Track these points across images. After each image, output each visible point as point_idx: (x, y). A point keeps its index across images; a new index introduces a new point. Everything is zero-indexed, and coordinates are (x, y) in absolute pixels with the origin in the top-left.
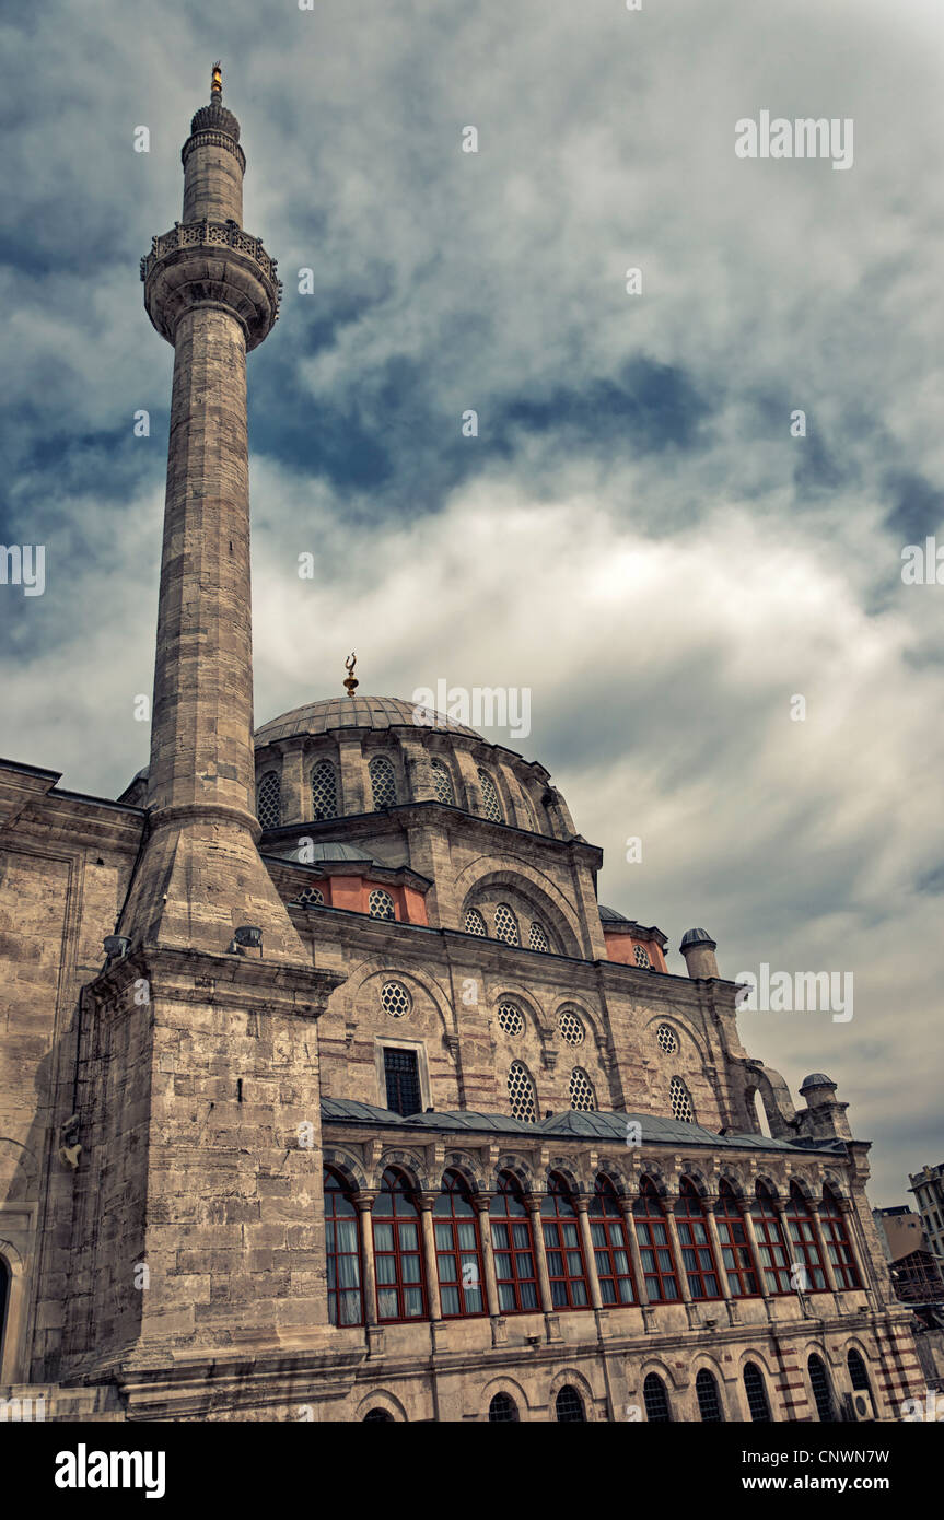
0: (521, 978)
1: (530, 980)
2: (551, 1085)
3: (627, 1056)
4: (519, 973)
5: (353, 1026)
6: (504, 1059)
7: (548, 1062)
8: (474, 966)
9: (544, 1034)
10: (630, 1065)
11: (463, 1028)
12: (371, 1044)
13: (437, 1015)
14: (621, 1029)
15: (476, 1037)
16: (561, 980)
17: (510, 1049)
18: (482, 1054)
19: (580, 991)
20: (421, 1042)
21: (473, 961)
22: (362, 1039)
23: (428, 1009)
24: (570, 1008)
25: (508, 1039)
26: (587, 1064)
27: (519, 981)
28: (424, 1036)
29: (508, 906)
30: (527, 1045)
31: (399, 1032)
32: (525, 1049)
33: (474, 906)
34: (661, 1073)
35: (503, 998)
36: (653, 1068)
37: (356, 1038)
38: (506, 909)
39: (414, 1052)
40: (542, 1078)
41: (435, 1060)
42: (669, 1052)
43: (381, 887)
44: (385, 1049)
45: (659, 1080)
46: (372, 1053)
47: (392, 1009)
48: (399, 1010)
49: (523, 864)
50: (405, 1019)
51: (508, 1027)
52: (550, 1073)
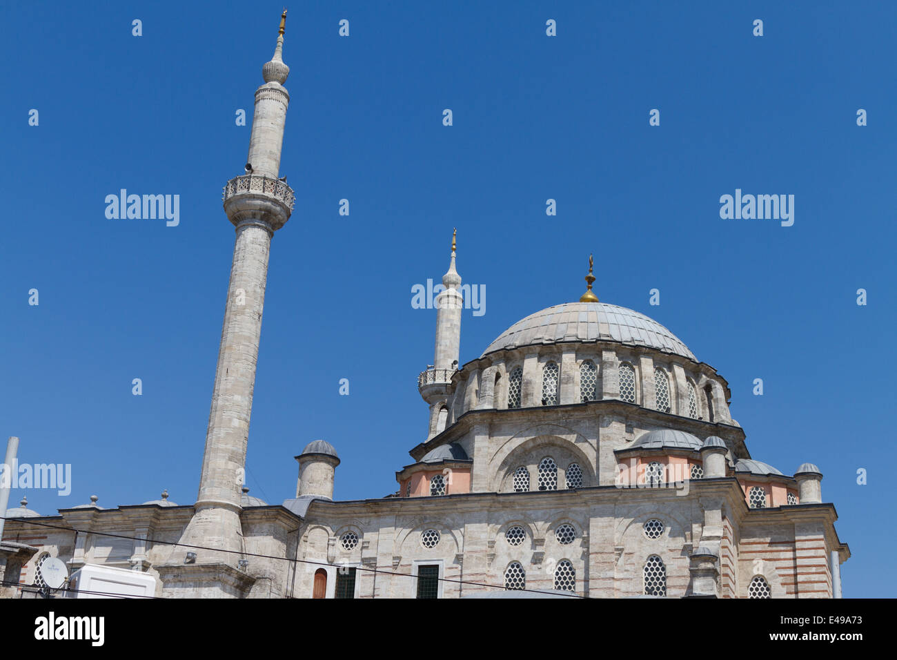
2: (538, 572)
3: (600, 547)
5: (400, 558)
6: (503, 561)
7: (538, 559)
8: (481, 510)
9: (538, 542)
10: (601, 553)
11: (467, 548)
12: (410, 565)
13: (455, 543)
14: (599, 530)
15: (476, 552)
17: (509, 555)
18: (478, 562)
19: (572, 509)
20: (442, 560)
22: (406, 563)
23: (448, 541)
24: (567, 521)
25: (509, 548)
26: (572, 555)
28: (443, 556)
29: (551, 457)
30: (523, 550)
31: (429, 556)
32: (522, 553)
33: (522, 464)
34: (638, 553)
35: (511, 524)
36: (631, 551)
37: (401, 563)
38: (550, 459)
39: (438, 565)
40: (531, 569)
41: (450, 568)
42: (654, 537)
43: (437, 473)
44: (420, 567)
45: (634, 559)
46: (410, 570)
47: (428, 544)
48: (433, 543)
49: (555, 427)
50: (435, 548)
51: (513, 541)
52: (539, 566)
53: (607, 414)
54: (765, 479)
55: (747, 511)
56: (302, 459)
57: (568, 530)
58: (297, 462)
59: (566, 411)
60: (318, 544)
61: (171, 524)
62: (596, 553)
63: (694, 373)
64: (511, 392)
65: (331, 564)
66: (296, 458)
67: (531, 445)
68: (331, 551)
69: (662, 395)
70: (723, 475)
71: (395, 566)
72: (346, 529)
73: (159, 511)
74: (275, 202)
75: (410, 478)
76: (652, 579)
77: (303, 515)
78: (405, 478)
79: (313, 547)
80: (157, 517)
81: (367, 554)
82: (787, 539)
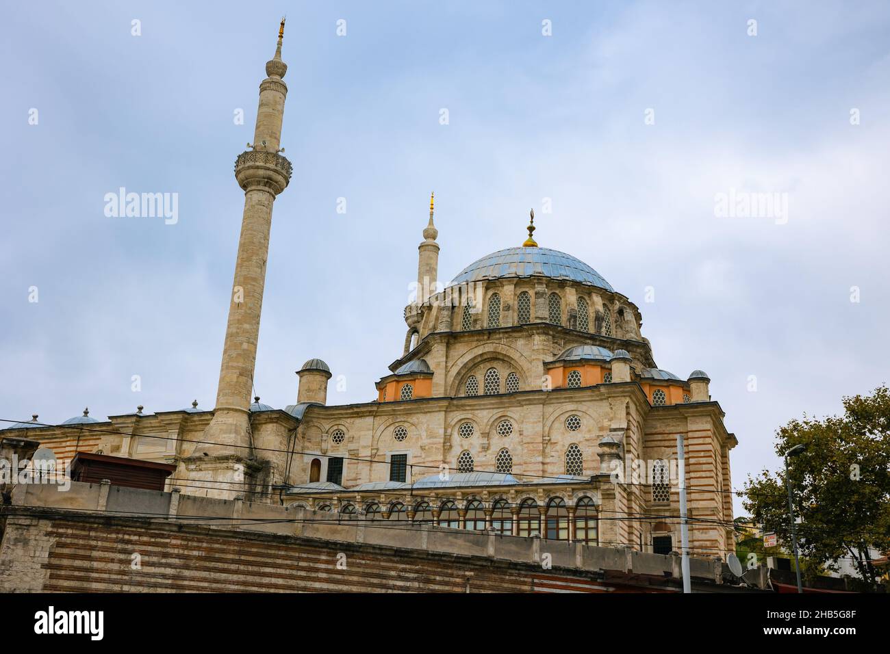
0: (472, 410)
1: (477, 410)
2: (484, 459)
4: (468, 408)
5: (377, 450)
6: (457, 451)
7: (485, 448)
8: (440, 411)
9: (484, 435)
10: (532, 443)
12: (385, 454)
13: (419, 437)
15: (436, 444)
16: (495, 406)
17: (462, 446)
19: (510, 409)
20: (410, 450)
21: (438, 409)
22: (382, 453)
23: (414, 435)
24: (506, 418)
25: (461, 441)
26: (510, 445)
27: (470, 412)
28: (411, 447)
30: (472, 442)
31: (399, 448)
32: (471, 444)
33: (472, 374)
34: (562, 443)
35: (463, 422)
36: (555, 441)
37: (378, 453)
38: (494, 370)
39: (406, 455)
40: (478, 456)
41: (415, 457)
42: (574, 430)
43: (407, 382)
44: (392, 456)
45: (558, 447)
46: (385, 458)
47: (399, 438)
48: (403, 438)
49: (498, 345)
50: (404, 441)
51: (465, 435)
52: (484, 453)
53: (538, 334)
54: (665, 384)
55: (650, 408)
56: (301, 374)
57: (507, 425)
58: (298, 377)
59: (506, 332)
60: (313, 440)
61: (196, 425)
62: (528, 443)
63: (610, 300)
64: (464, 319)
65: (324, 454)
66: (297, 373)
67: (480, 359)
68: (324, 446)
69: (583, 318)
70: (629, 380)
71: (373, 456)
72: (335, 428)
73: (186, 416)
74: (275, 171)
75: (386, 387)
76: (572, 463)
77: (300, 417)
78: (383, 387)
79: (310, 442)
80: (185, 420)
81: (352, 446)
82: (682, 431)
